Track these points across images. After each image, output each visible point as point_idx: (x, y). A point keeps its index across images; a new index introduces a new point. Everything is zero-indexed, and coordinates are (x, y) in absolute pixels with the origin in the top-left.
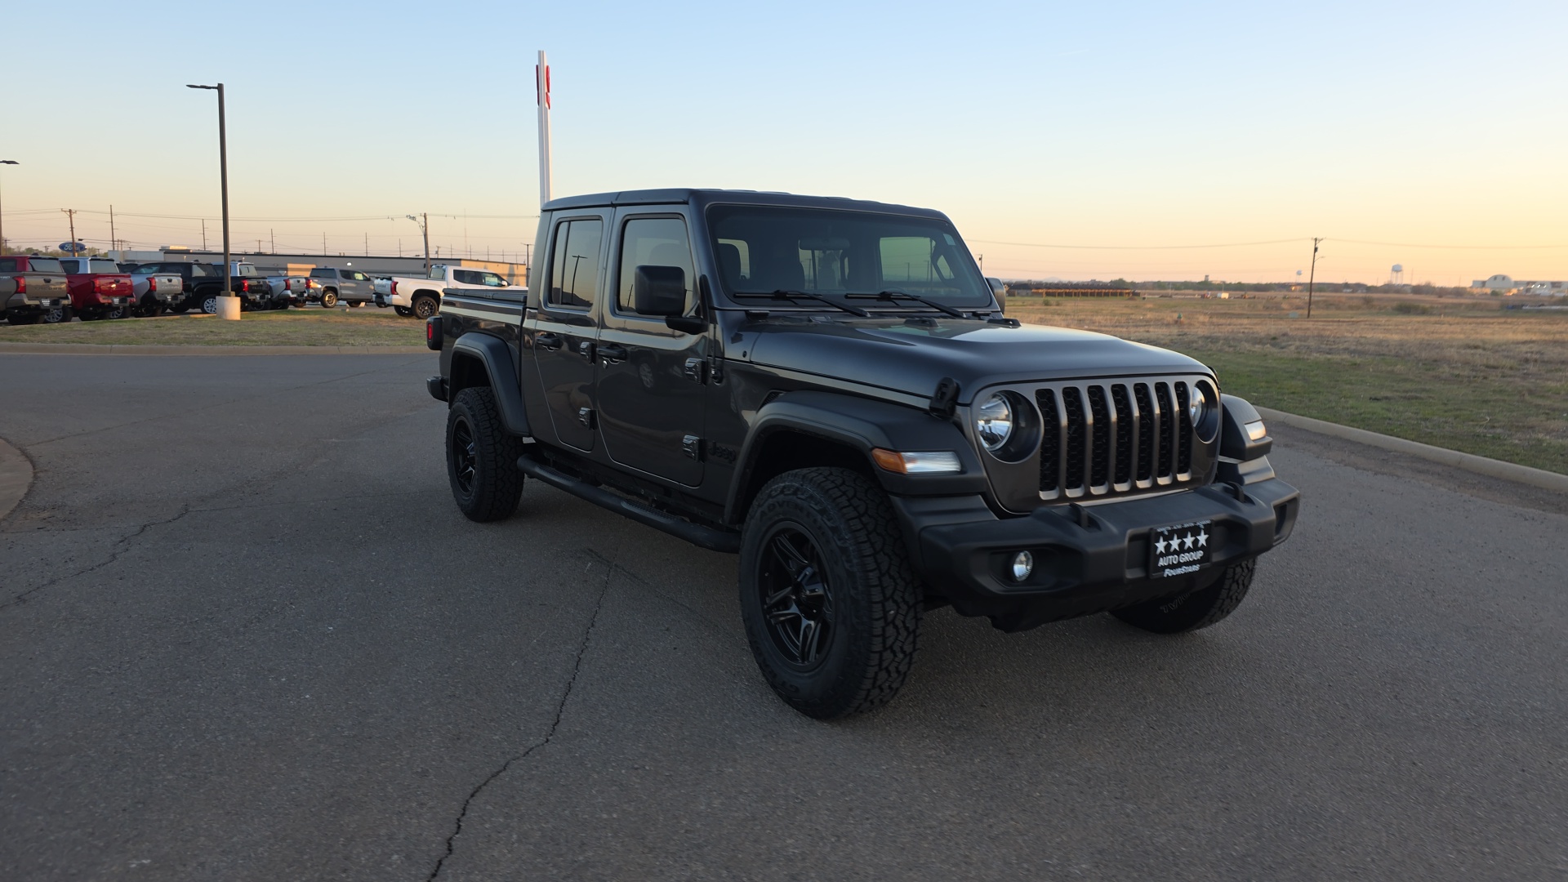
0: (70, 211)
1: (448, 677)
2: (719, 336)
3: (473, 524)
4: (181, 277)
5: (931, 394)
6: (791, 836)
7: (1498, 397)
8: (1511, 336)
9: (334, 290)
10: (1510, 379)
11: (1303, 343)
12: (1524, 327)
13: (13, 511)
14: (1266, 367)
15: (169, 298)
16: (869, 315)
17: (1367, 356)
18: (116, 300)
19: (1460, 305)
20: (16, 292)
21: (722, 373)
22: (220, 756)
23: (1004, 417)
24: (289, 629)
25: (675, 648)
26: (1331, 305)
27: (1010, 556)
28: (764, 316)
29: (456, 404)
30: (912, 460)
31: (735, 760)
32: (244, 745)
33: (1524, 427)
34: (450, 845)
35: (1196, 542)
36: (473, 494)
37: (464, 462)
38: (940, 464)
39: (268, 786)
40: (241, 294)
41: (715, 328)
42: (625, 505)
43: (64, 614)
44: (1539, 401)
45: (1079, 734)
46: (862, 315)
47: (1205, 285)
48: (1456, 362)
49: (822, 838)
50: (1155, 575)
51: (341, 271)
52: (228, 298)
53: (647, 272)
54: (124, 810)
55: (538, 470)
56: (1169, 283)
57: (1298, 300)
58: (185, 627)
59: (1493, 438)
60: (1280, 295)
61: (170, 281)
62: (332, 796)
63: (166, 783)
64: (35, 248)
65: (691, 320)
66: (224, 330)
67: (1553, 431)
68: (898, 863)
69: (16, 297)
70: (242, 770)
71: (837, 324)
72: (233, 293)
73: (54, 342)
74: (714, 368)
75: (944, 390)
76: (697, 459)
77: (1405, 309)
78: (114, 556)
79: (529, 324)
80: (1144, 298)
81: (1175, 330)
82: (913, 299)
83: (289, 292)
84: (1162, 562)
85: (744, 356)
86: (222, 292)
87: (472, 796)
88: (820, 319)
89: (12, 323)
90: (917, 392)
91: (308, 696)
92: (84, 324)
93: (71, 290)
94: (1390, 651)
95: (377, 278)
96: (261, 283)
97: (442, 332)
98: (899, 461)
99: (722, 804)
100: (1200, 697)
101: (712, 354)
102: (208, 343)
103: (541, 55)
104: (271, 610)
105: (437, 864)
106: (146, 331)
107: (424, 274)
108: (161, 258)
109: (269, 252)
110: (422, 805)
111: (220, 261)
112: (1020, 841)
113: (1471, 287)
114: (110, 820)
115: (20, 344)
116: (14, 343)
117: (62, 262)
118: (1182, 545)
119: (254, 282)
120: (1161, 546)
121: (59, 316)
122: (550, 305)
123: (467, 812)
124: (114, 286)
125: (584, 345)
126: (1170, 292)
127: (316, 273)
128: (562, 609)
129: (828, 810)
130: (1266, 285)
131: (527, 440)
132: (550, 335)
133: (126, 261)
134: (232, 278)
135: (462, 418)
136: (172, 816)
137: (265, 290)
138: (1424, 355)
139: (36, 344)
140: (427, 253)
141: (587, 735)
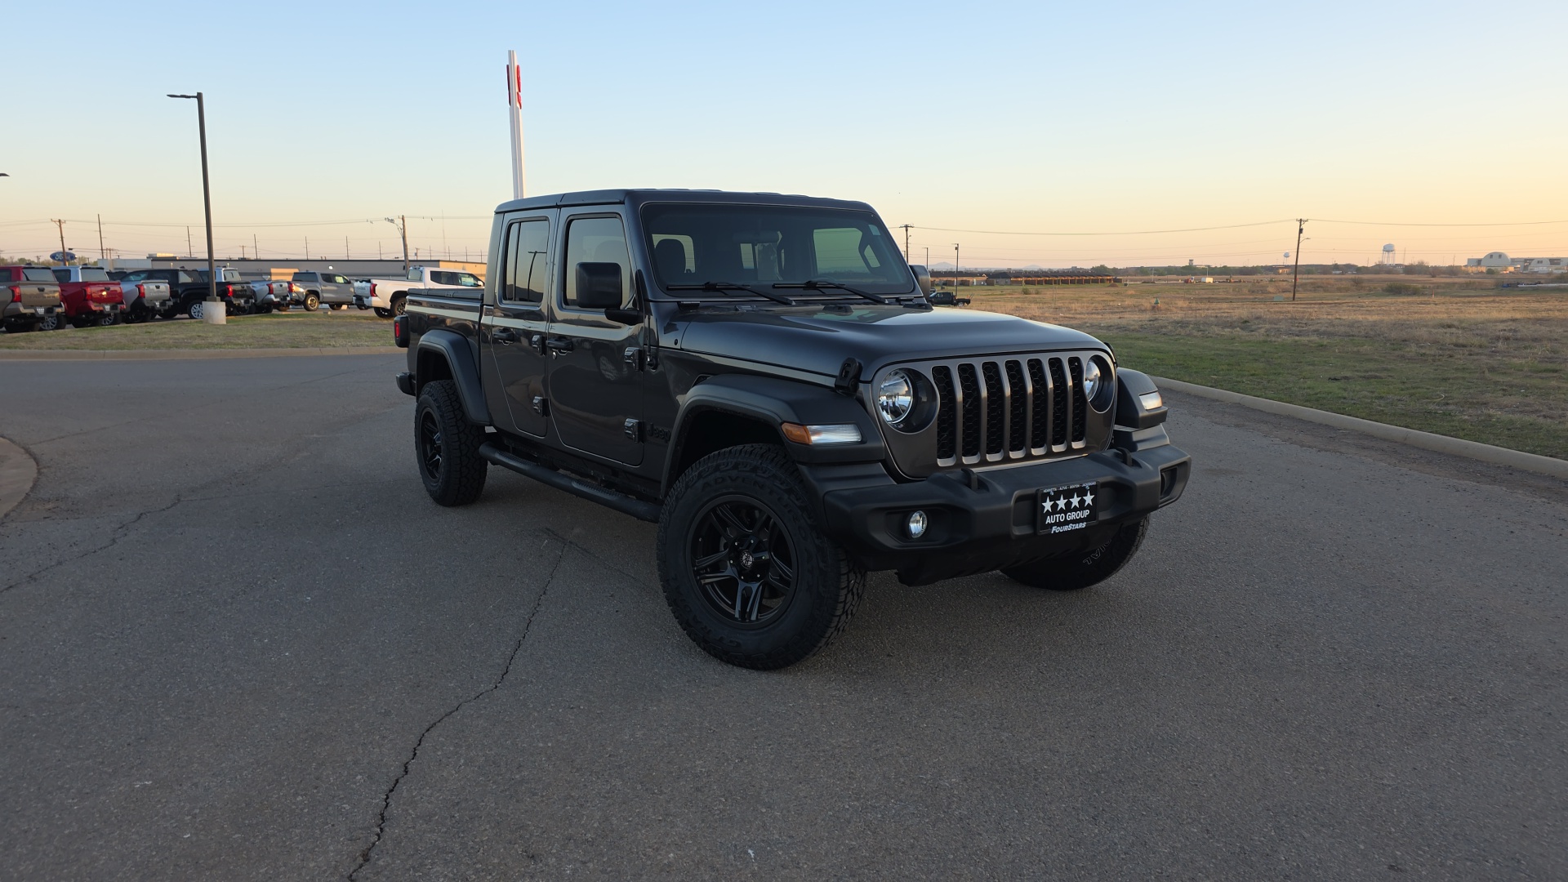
0: (60, 221)
1: (412, 637)
2: (653, 326)
3: (441, 508)
4: (169, 283)
5: (837, 373)
6: (700, 759)
7: (1460, 374)
8: (1495, 315)
9: (316, 293)
10: (1476, 357)
11: (1274, 326)
12: (1512, 305)
13: (21, 503)
14: (1232, 350)
15: (158, 304)
16: (794, 303)
17: (1336, 338)
18: (107, 308)
19: (1454, 284)
20: (12, 301)
21: (656, 360)
22: (211, 702)
23: (904, 393)
24: (271, 600)
25: (617, 611)
26: (1318, 287)
27: (906, 515)
28: (696, 306)
29: (423, 397)
30: (816, 433)
31: (660, 701)
32: (231, 693)
33: (1478, 403)
34: (406, 768)
35: (1082, 502)
36: (441, 480)
37: (431, 450)
38: (842, 436)
39: (252, 724)
40: (226, 299)
41: (649, 319)
42: (575, 485)
43: (71, 589)
44: (1500, 378)
45: (973, 678)
46: (788, 303)
47: (1190, 270)
48: (1425, 341)
49: (727, 760)
50: (1043, 532)
51: (322, 274)
52: (214, 303)
53: (586, 268)
54: (129, 744)
55: (498, 456)
56: (1151, 268)
57: (1285, 283)
58: (180, 599)
59: (1444, 414)
60: (1265, 278)
61: (158, 287)
62: (307, 731)
63: (164, 723)
64: (27, 258)
65: (630, 312)
66: (211, 335)
67: (1506, 406)
68: (790, 779)
69: (12, 306)
70: (230, 713)
71: (761, 312)
72: (219, 298)
73: (50, 349)
74: (650, 355)
75: (848, 369)
76: (637, 439)
77: (1396, 290)
78: (114, 541)
79: (486, 320)
80: (1126, 285)
81: (1147, 316)
82: (838, 287)
83: (272, 296)
84: (1048, 521)
85: (676, 344)
86: (208, 298)
87: (428, 730)
88: (746, 308)
89: (9, 331)
90: (823, 372)
91: (287, 654)
92: (78, 331)
93: (64, 298)
94: (1284, 607)
95: (357, 281)
96: (245, 288)
97: (409, 329)
98: (805, 434)
99: (644, 735)
100: (1091, 647)
101: (648, 343)
102: (195, 347)
103: (511, 54)
104: (256, 584)
105: (395, 782)
106: (137, 337)
107: (404, 276)
108: (149, 266)
109: (253, 257)
110: (384, 738)
111: (205, 267)
112: (901, 761)
113: (1465, 266)
114: (117, 752)
115: (18, 351)
116: (13, 351)
117: (54, 271)
118: (1068, 504)
119: (238, 287)
120: (1048, 505)
121: (54, 323)
122: (504, 302)
123: (422, 743)
124: (104, 293)
125: (535, 338)
126: (1152, 277)
127: (298, 277)
128: (518, 580)
129: (736, 738)
130: (1253, 267)
131: (490, 430)
132: (506, 330)
133: (115, 269)
134: (217, 283)
135: (429, 409)
136: (170, 749)
137: (250, 295)
138: (1393, 335)
139: (33, 351)
140: (406, 255)
141: (532, 682)
